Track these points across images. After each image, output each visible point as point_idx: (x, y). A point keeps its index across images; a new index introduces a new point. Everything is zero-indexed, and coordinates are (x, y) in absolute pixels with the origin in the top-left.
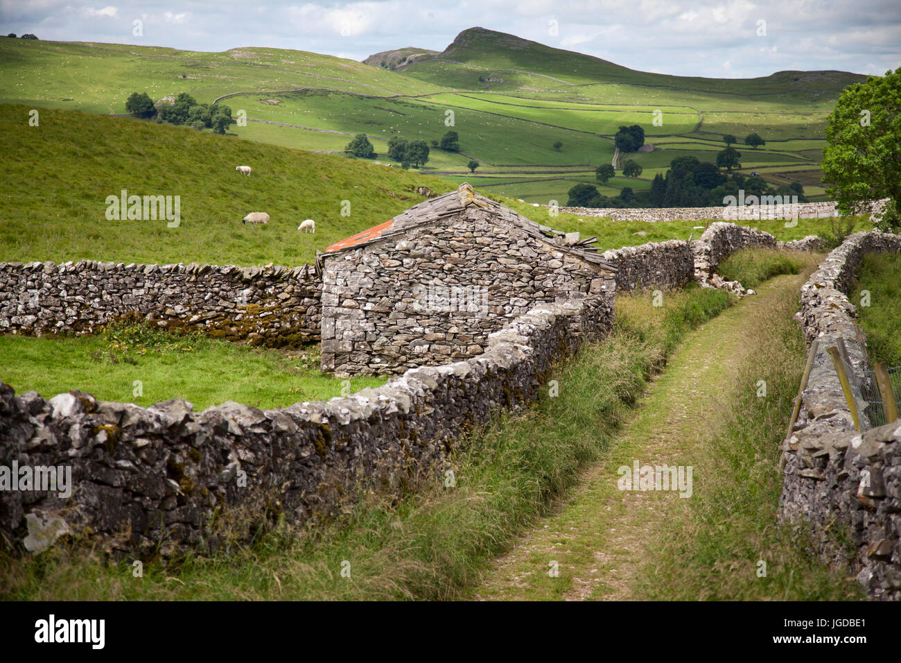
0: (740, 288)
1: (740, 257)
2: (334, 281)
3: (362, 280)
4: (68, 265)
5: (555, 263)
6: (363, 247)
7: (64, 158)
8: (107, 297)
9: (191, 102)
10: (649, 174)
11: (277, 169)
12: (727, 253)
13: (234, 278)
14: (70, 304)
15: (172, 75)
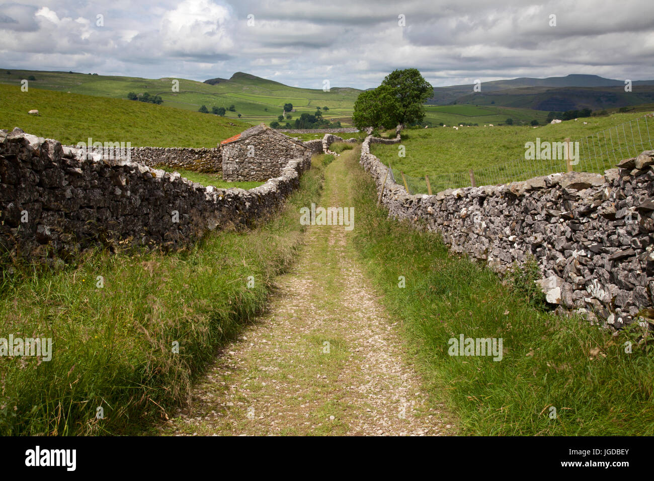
0: (336, 154)
1: (335, 144)
2: (226, 153)
3: (235, 152)
4: (142, 148)
5: (293, 147)
6: (235, 142)
7: (120, 114)
8: (154, 158)
9: (149, 95)
10: (294, 119)
11: (186, 117)
12: (331, 143)
13: (192, 152)
14: (143, 160)
15: (141, 87)
